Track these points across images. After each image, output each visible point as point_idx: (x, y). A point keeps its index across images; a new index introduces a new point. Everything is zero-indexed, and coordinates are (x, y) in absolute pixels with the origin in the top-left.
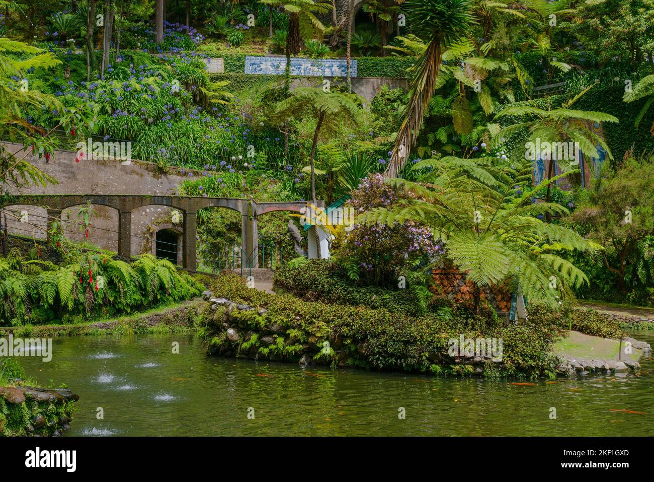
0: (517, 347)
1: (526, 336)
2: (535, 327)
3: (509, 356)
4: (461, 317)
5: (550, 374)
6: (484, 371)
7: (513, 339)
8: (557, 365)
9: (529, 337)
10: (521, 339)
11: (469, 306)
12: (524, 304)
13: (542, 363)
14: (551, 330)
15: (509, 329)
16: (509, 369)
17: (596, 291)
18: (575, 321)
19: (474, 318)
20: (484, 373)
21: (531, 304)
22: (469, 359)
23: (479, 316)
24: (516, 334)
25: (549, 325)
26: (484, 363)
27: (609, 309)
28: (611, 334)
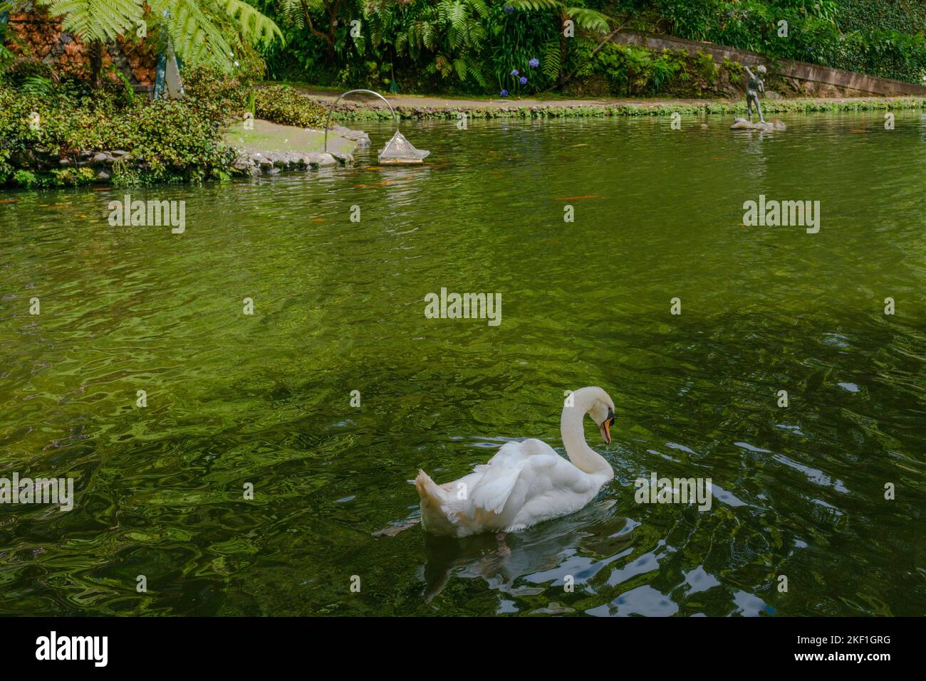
0: (167, 134)
1: (182, 117)
2: (196, 102)
3: (154, 150)
4: (68, 95)
5: (222, 174)
6: (113, 175)
7: (161, 123)
8: (231, 160)
9: (187, 118)
10: (173, 122)
11: (83, 76)
12: (177, 66)
13: (209, 157)
14: (223, 106)
15: (153, 107)
16: (155, 170)
17: (293, 68)
18: (261, 105)
19: (92, 96)
20: (113, 180)
21: (189, 67)
22: (85, 158)
23: (101, 92)
24: (165, 114)
25: (218, 99)
26: (112, 163)
27: (312, 92)
28: (314, 122)
